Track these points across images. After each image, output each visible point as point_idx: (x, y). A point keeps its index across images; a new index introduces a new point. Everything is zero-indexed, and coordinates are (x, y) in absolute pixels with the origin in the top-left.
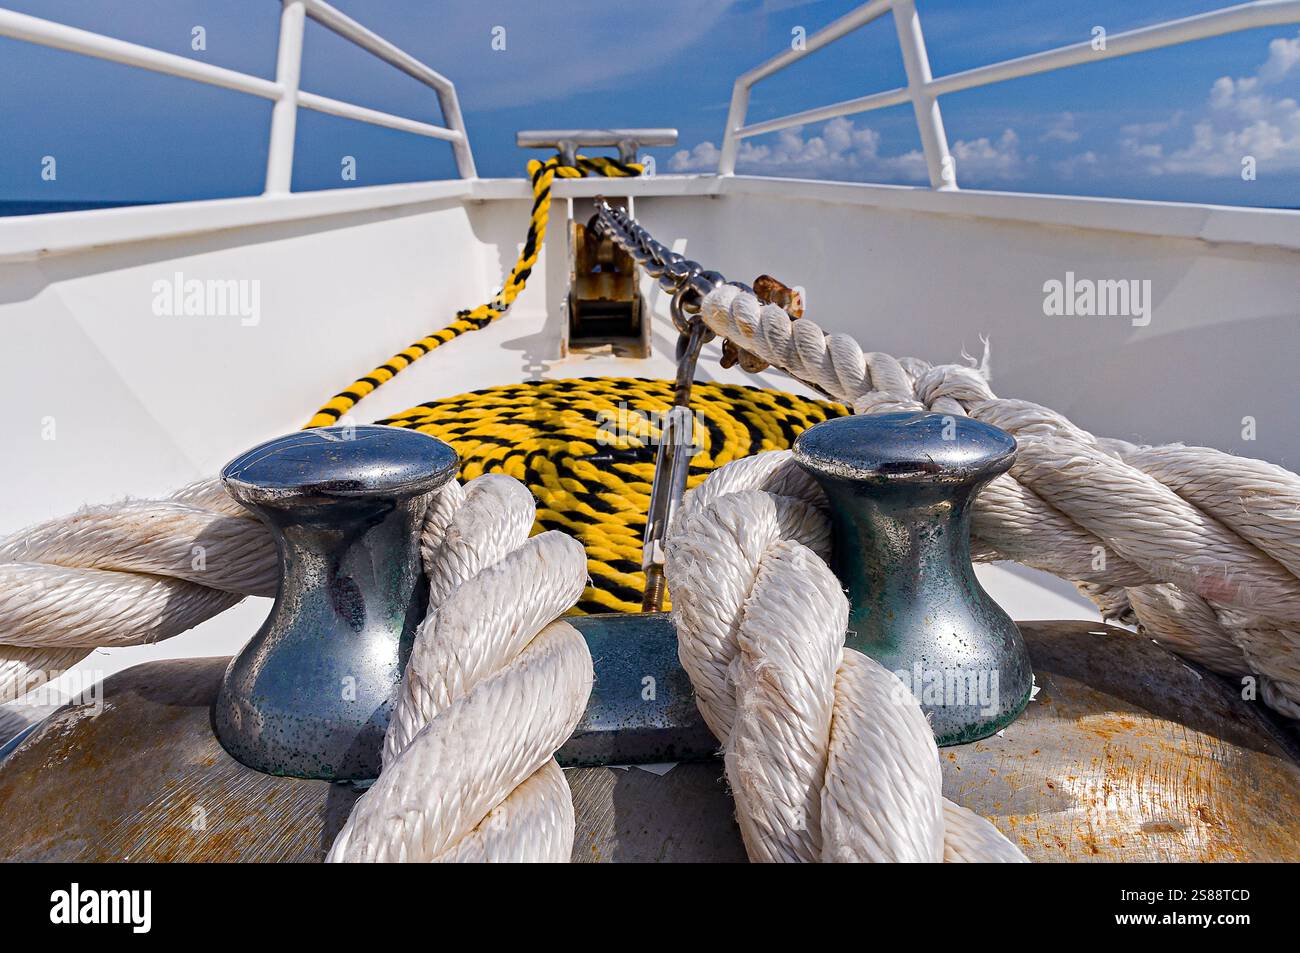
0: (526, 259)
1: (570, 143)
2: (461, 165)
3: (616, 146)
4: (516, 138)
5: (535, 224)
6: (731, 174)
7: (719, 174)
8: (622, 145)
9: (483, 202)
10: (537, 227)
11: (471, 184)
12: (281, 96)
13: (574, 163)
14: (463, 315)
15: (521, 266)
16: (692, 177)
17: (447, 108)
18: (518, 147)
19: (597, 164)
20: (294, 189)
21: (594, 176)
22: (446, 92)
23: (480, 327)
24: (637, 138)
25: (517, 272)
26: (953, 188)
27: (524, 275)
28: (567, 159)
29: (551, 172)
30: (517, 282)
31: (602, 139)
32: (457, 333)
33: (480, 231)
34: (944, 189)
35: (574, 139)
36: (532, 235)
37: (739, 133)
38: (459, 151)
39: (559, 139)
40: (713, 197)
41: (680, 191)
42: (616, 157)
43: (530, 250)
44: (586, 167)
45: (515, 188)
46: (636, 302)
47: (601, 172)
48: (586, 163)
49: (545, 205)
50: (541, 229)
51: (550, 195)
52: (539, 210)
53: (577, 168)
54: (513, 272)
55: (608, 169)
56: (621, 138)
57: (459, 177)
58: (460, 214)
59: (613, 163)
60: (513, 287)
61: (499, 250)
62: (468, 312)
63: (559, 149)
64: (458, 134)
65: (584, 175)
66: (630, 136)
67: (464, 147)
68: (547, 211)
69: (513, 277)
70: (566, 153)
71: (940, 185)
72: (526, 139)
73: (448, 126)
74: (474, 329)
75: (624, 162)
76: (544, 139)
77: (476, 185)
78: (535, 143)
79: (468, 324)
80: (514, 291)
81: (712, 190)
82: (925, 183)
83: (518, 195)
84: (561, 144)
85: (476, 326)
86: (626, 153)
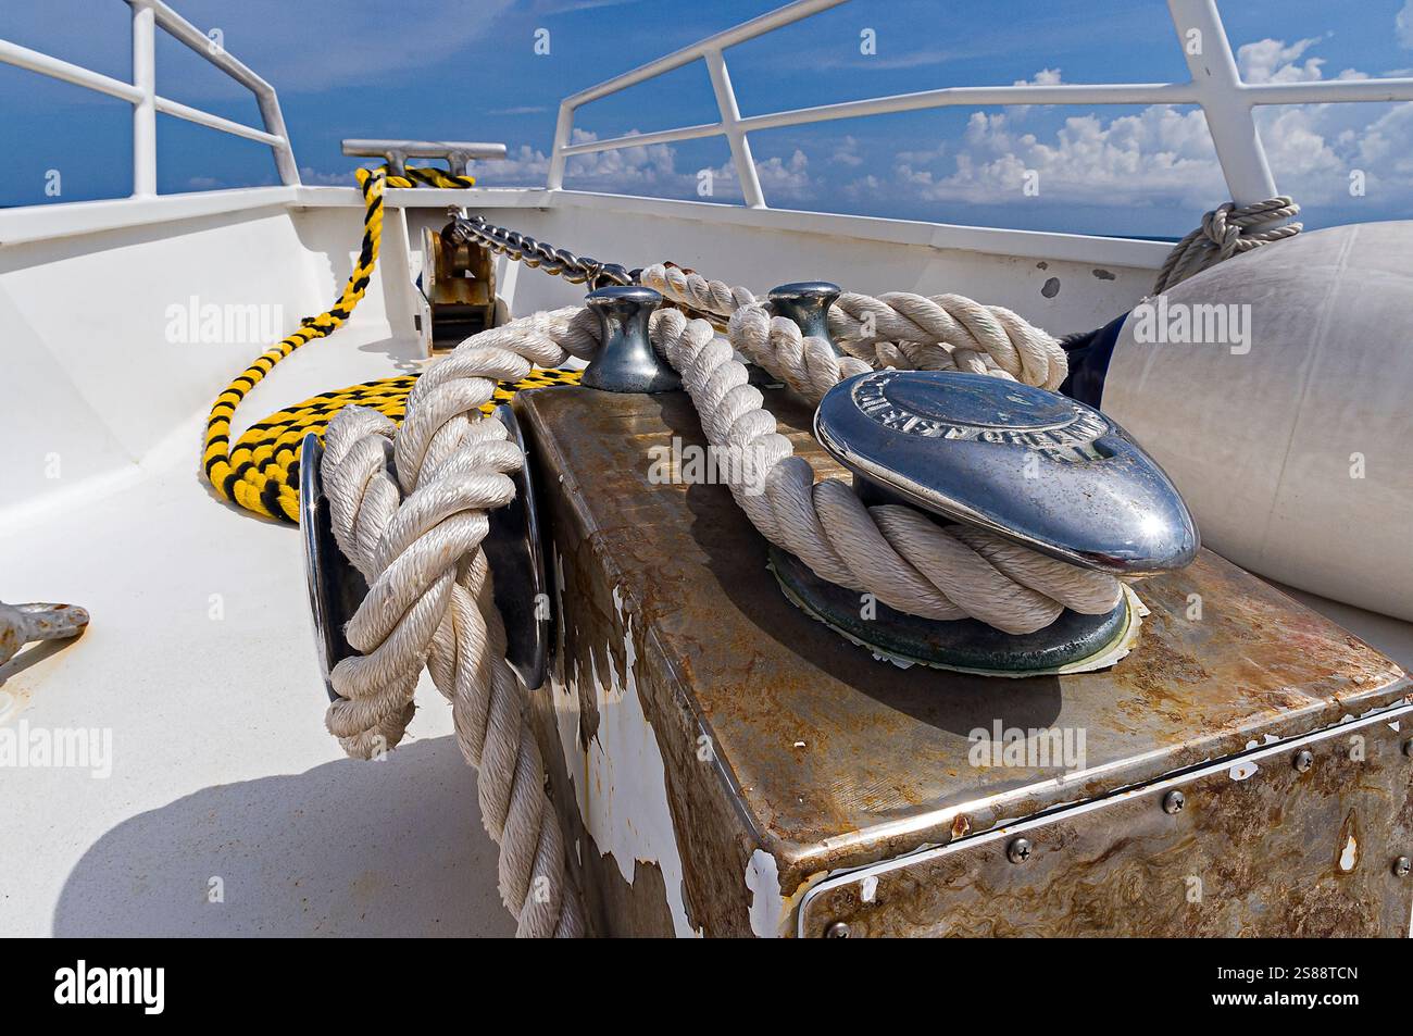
0: (363, 267)
1: (398, 153)
2: (283, 170)
3: (446, 158)
4: (342, 146)
5: (369, 232)
6: (560, 189)
7: (548, 189)
8: (452, 157)
9: (305, 210)
10: (372, 235)
11: (294, 191)
12: (142, 100)
13: (403, 173)
14: (307, 322)
15: (358, 274)
16: (524, 190)
17: (268, 113)
18: (343, 154)
19: (427, 175)
20: (160, 192)
21: (423, 187)
22: (267, 96)
23: (326, 334)
24: (467, 151)
25: (355, 280)
26: (763, 206)
27: (363, 283)
28: (396, 169)
29: (381, 182)
30: (356, 290)
31: (431, 151)
32: (306, 339)
33: (307, 239)
34: (756, 207)
35: (403, 150)
36: (368, 244)
37: (565, 150)
38: (281, 156)
39: (386, 149)
40: (543, 209)
41: (513, 204)
42: (447, 169)
43: (366, 259)
44: (416, 177)
45: (344, 196)
46: (492, 305)
47: (431, 183)
48: (413, 172)
49: (379, 214)
50: (376, 238)
51: (382, 204)
52: (372, 219)
53: (407, 178)
54: (351, 279)
55: (439, 180)
56: (451, 151)
57: (282, 183)
58: (285, 220)
59: (443, 174)
60: (353, 295)
61: (330, 258)
62: (313, 320)
63: (387, 160)
64: (280, 139)
65: (414, 185)
66: (460, 149)
67: (287, 153)
68: (381, 220)
69: (352, 285)
70: (395, 162)
71: (753, 205)
72: (352, 147)
73: (268, 130)
74: (319, 336)
75: (454, 173)
76: (373, 148)
77: (300, 191)
78: (361, 152)
79: (314, 331)
80: (354, 299)
81: (543, 203)
82: (740, 202)
83: (347, 202)
84: (389, 154)
85: (322, 334)
86: (455, 166)
